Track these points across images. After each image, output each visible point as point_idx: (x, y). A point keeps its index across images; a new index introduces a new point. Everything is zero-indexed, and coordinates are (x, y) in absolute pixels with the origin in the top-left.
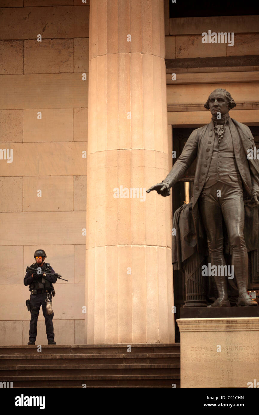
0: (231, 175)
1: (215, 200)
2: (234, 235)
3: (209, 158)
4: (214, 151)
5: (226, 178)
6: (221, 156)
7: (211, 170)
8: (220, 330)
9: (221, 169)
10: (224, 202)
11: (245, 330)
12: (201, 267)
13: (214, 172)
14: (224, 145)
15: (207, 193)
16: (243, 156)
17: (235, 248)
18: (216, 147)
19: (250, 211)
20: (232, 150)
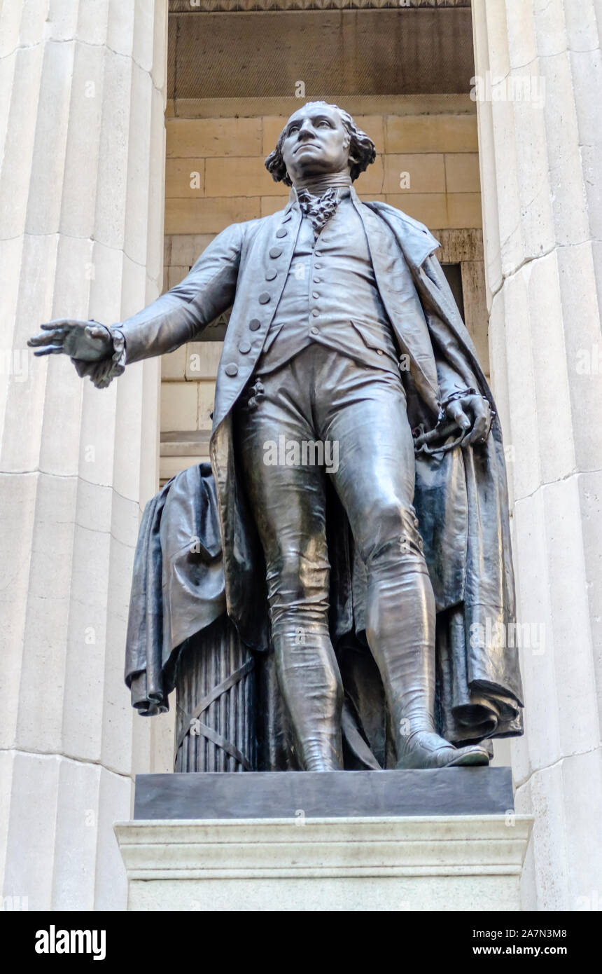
0: (360, 324)
1: (298, 414)
2: (376, 504)
3: (282, 278)
4: (295, 255)
5: (343, 332)
6: (322, 265)
7: (286, 309)
8: (318, 872)
9: (321, 302)
10: (335, 416)
11: (433, 871)
12: (237, 684)
13: (296, 312)
14: (335, 238)
15: (270, 388)
16: (405, 284)
17: (383, 558)
18: (307, 243)
19: (434, 468)
20: (366, 257)
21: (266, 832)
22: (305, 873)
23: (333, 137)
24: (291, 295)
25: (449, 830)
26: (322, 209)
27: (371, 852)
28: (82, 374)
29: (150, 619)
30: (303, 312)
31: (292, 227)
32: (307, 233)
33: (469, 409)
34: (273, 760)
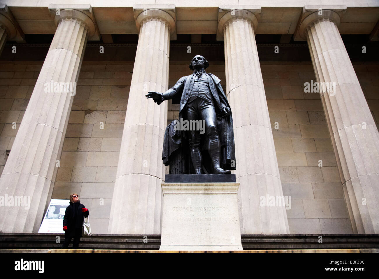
1: (195, 110)
2: (210, 126)
3: (192, 86)
4: (195, 82)
5: (203, 95)
6: (200, 83)
7: (193, 91)
8: (199, 193)
9: (200, 90)
10: (202, 111)
11: (221, 193)
12: (183, 160)
13: (195, 92)
14: (202, 79)
15: (190, 106)
16: (215, 88)
17: (211, 136)
18: (197, 80)
19: (220, 121)
20: (207, 82)
21: (190, 185)
22: (197, 193)
23: (201, 61)
24: (194, 89)
25: (224, 185)
26: (199, 74)
27: (209, 189)
28: (155, 102)
29: (167, 148)
30: (196, 92)
31: (194, 77)
32: (197, 78)
33: (226, 110)
34: (190, 172)
